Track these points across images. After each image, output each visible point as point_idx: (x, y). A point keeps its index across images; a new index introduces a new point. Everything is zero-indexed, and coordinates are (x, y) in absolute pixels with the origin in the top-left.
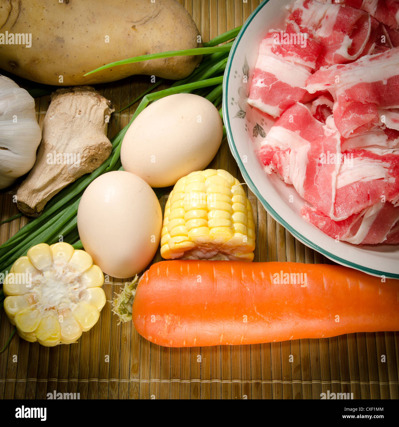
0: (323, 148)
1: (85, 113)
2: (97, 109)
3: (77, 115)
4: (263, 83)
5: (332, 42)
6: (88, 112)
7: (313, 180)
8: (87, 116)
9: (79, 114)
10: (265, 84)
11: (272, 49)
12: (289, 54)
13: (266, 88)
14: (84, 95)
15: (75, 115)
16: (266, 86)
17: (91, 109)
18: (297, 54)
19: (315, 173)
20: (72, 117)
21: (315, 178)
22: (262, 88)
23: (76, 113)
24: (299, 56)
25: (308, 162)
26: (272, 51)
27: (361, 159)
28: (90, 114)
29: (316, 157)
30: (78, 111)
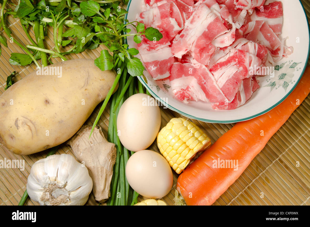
0: (201, 76)
1: (94, 141)
2: (96, 135)
3: (92, 145)
4: (155, 67)
5: (165, 25)
6: (94, 140)
7: (208, 92)
8: (95, 141)
9: (92, 143)
10: (156, 67)
11: (147, 49)
12: (156, 47)
13: (157, 68)
14: (85, 133)
15: (91, 145)
16: (157, 67)
17: (94, 137)
18: (160, 44)
19: (206, 88)
20: (90, 148)
21: (208, 91)
22: (156, 69)
23: (90, 144)
24: (161, 44)
25: (201, 86)
26: (148, 51)
27: (221, 69)
28: (96, 140)
29: (202, 82)
30: (90, 143)
